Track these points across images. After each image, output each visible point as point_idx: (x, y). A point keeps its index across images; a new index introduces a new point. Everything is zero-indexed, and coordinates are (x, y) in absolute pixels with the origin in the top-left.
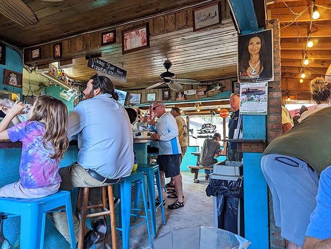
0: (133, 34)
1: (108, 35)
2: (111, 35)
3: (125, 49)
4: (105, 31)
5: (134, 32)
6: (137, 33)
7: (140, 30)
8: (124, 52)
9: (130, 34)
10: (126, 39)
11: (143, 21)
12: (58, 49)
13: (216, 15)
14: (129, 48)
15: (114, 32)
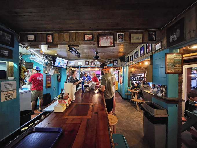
0: (105, 38)
1: (88, 35)
2: (90, 36)
3: (100, 46)
4: (86, 33)
5: (105, 37)
6: (107, 38)
7: (109, 37)
8: (99, 47)
9: (102, 38)
10: (100, 40)
11: (111, 32)
12: (50, 38)
13: (141, 38)
14: (102, 45)
15: (92, 35)
